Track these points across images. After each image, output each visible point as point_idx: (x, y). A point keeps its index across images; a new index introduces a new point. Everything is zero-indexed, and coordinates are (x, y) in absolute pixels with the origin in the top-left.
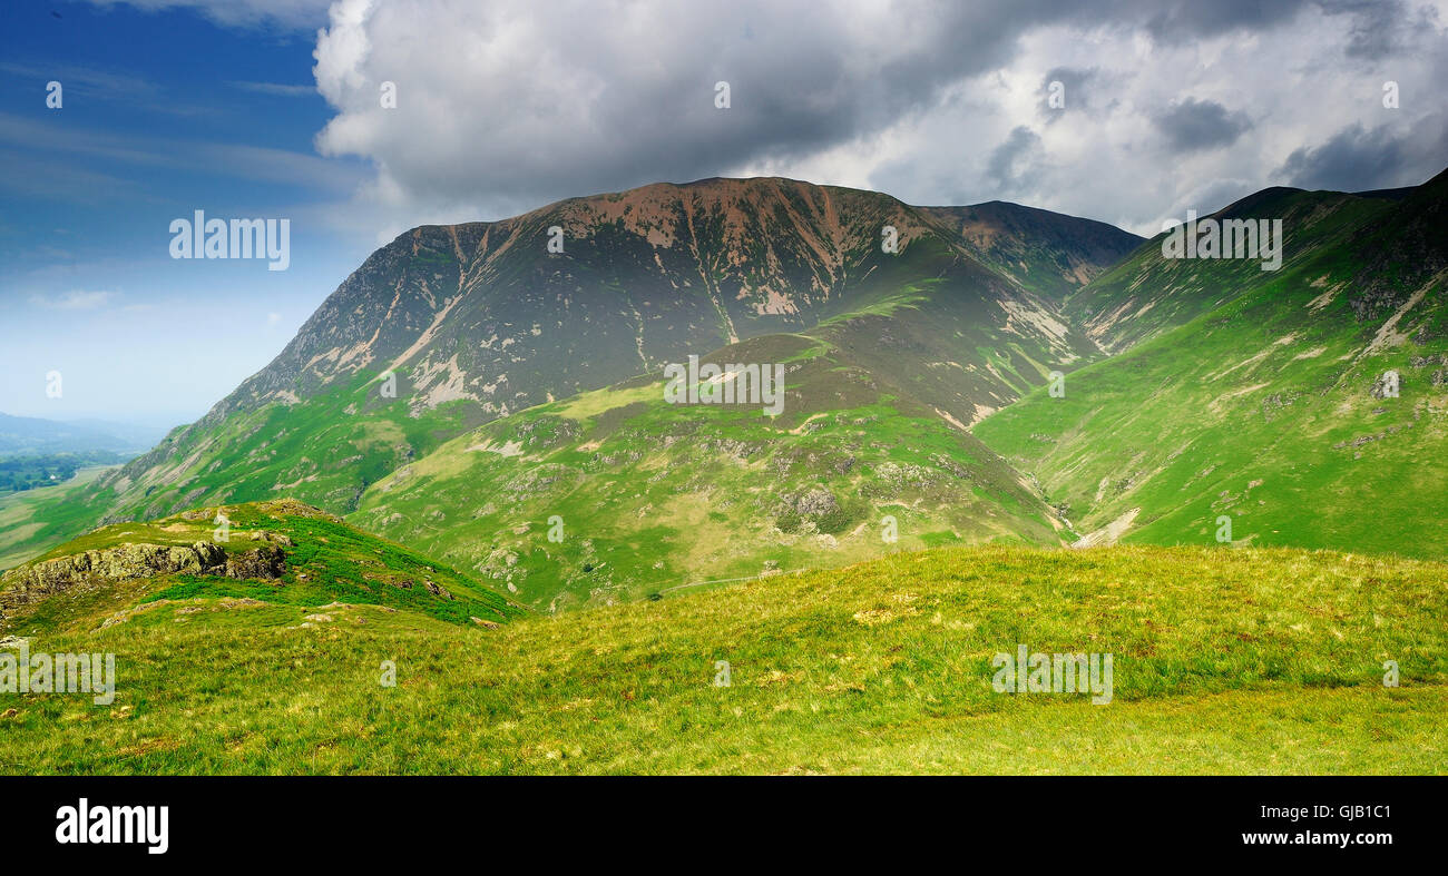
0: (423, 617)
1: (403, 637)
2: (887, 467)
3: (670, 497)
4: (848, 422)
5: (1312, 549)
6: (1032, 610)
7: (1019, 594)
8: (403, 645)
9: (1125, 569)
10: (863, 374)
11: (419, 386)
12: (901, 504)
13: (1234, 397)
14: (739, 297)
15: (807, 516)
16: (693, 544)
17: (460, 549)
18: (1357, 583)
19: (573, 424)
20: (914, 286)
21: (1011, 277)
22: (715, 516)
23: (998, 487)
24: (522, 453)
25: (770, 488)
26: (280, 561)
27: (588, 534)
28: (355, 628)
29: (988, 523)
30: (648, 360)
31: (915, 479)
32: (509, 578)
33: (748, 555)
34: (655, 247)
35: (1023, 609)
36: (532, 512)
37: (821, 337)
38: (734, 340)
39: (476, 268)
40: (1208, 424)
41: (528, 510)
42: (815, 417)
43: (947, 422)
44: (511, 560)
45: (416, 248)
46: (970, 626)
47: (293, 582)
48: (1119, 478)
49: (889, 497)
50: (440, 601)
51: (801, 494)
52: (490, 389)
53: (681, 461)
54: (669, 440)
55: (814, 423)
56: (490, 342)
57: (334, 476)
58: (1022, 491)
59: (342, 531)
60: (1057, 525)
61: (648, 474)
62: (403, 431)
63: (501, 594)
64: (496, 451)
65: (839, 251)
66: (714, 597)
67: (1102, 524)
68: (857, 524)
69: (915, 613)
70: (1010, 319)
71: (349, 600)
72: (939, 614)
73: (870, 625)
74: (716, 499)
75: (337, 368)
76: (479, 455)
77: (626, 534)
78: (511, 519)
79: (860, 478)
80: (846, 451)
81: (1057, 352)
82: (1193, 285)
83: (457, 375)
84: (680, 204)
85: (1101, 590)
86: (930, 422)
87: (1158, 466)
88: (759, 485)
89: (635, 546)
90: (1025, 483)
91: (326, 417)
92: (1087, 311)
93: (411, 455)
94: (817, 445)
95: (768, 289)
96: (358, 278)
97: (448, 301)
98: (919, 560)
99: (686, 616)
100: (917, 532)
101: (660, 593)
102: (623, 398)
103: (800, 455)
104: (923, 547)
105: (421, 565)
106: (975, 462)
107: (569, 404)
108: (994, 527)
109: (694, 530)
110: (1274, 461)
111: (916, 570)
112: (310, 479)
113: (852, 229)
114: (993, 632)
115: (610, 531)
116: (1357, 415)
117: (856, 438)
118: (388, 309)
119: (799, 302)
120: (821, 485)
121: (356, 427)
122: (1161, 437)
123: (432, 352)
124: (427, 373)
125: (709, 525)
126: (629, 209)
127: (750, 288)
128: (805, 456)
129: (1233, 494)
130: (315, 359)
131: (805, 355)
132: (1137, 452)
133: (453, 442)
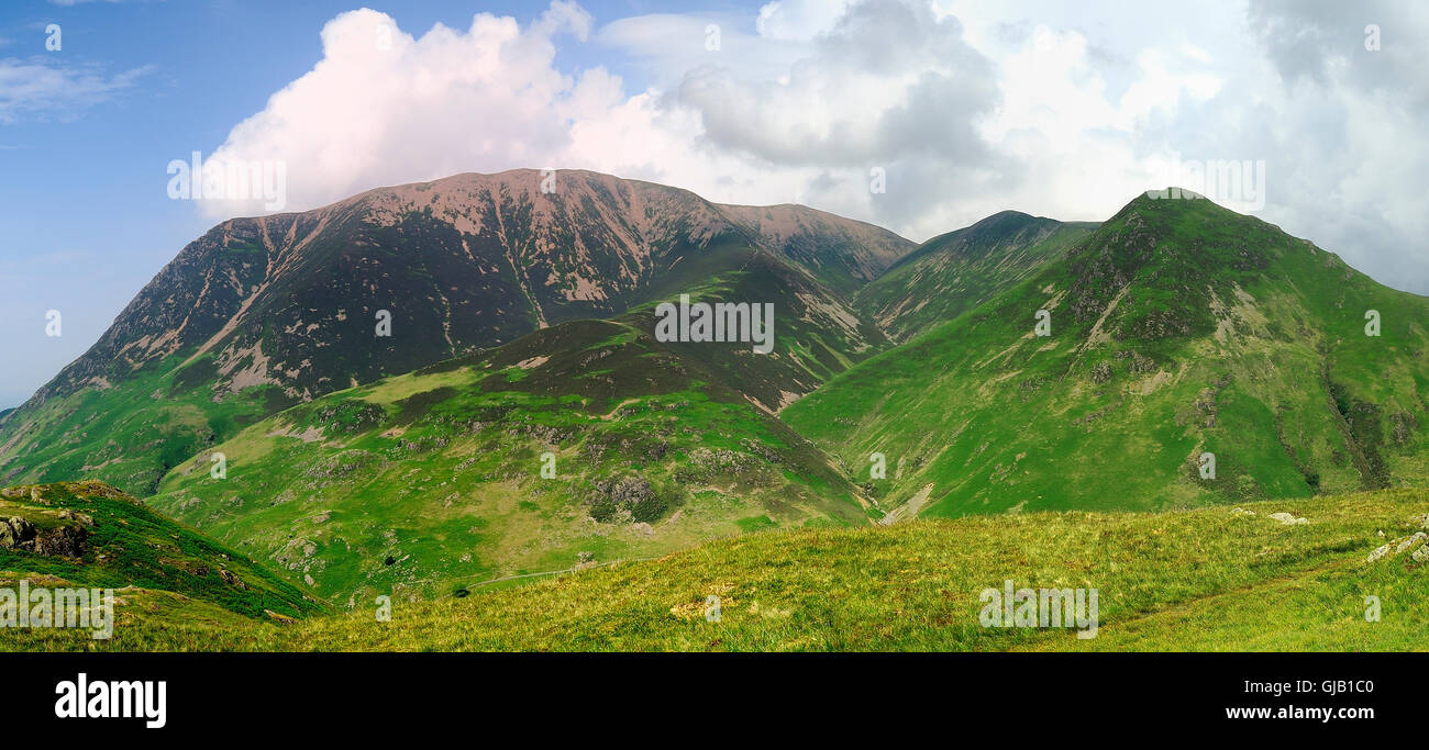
0: (216, 607)
1: (194, 629)
2: (701, 452)
3: (478, 485)
4: (660, 407)
5: (1064, 511)
6: (842, 591)
7: (830, 577)
8: (194, 637)
9: (922, 543)
10: (673, 360)
11: (223, 371)
12: (715, 489)
13: (997, 382)
14: (547, 283)
15: (622, 504)
16: (502, 535)
17: (257, 537)
18: (1097, 537)
19: (377, 409)
20: (719, 277)
21: (806, 272)
22: (525, 505)
23: (807, 469)
24: (324, 438)
25: (583, 475)
26: (83, 540)
27: (391, 523)
28: (148, 614)
29: (800, 506)
30: (455, 345)
31: (728, 465)
32: (307, 569)
33: (563, 547)
34: (463, 234)
35: (834, 592)
36: (332, 500)
37: (631, 323)
38: (544, 325)
39: (284, 257)
40: (980, 406)
41: (328, 498)
42: (627, 402)
43: (756, 408)
44: (309, 550)
45: (226, 239)
46: (787, 613)
47: (92, 562)
48: (914, 456)
49: (704, 482)
50: (234, 591)
51: (615, 481)
52: (293, 374)
53: (490, 447)
54: (477, 425)
55: (626, 408)
56: (295, 327)
57: (138, 459)
58: (830, 472)
59: (142, 513)
60: (865, 504)
61: (455, 461)
62: (205, 416)
63: (297, 587)
64: (298, 436)
65: (646, 241)
66: (524, 594)
67: (903, 500)
68: (674, 512)
69: (733, 604)
70: (808, 310)
71: (144, 585)
72: (755, 602)
73: (688, 619)
74: (526, 487)
75: (147, 354)
76: (279, 440)
77: (431, 525)
78: (309, 508)
79: (674, 464)
80: (659, 437)
81: (852, 341)
82: (957, 285)
83: (261, 359)
84: (488, 193)
85: (903, 565)
86: (740, 407)
87: (944, 445)
88: (571, 472)
89: (441, 538)
90: (834, 465)
91: (133, 402)
92: (874, 305)
93: (212, 439)
94: (630, 430)
95: (577, 276)
96: (170, 269)
97: (255, 288)
98: (735, 548)
99: (494, 615)
100: (734, 518)
101: (467, 589)
102: (429, 383)
103: (613, 440)
104: (740, 534)
105: (217, 552)
106: (784, 446)
107: (375, 389)
108: (806, 509)
109: (504, 520)
110: (1032, 436)
111: (732, 558)
112: (115, 461)
113: (657, 222)
114: (809, 618)
115: (414, 521)
116: (1085, 397)
117: (669, 424)
118: (197, 298)
119: (607, 289)
120: (635, 471)
121: (160, 412)
122: (945, 419)
123: (237, 338)
124: (231, 358)
125: (519, 514)
126: (436, 198)
127: (558, 274)
128: (618, 442)
129: (1004, 467)
130: (127, 347)
131: (616, 340)
132: (926, 432)
133: (254, 427)
